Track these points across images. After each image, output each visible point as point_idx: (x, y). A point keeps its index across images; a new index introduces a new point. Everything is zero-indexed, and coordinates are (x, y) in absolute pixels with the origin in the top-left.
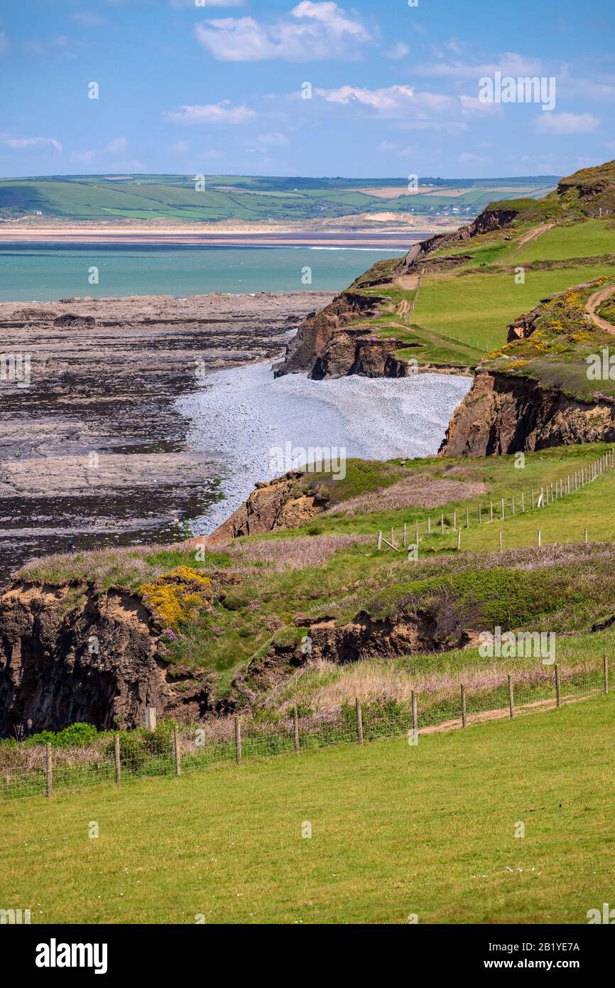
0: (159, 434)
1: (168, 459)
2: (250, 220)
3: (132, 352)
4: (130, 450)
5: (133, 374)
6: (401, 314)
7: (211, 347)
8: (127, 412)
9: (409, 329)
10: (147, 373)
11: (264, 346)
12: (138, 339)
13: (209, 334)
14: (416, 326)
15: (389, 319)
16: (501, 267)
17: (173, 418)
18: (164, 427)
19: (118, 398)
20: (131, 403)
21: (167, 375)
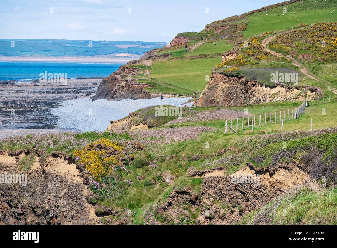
0: (45, 122)
1: (50, 131)
2: (72, 56)
3: (31, 95)
4: (32, 128)
5: (32, 101)
6: (146, 75)
7: (63, 93)
8: (31, 114)
9: (150, 80)
10: (38, 101)
11: (84, 93)
12: (33, 91)
13: (61, 89)
14: (153, 78)
15: (141, 76)
16: (186, 57)
17: (50, 116)
18: (47, 119)
19: (26, 109)
20: (32, 111)
21: (46, 101)
